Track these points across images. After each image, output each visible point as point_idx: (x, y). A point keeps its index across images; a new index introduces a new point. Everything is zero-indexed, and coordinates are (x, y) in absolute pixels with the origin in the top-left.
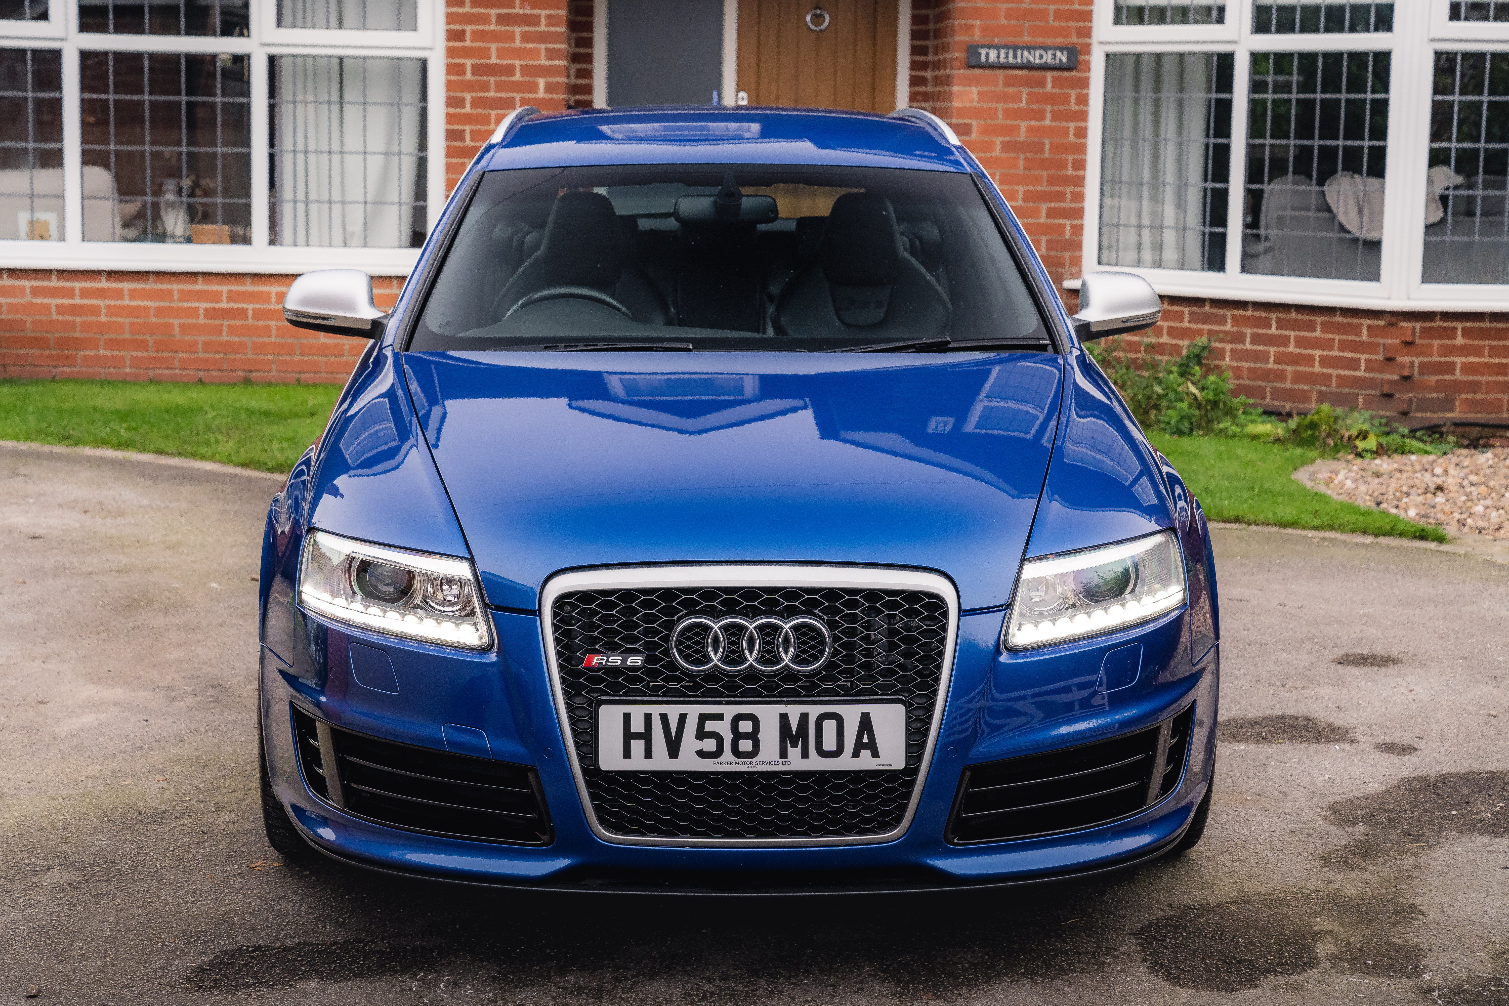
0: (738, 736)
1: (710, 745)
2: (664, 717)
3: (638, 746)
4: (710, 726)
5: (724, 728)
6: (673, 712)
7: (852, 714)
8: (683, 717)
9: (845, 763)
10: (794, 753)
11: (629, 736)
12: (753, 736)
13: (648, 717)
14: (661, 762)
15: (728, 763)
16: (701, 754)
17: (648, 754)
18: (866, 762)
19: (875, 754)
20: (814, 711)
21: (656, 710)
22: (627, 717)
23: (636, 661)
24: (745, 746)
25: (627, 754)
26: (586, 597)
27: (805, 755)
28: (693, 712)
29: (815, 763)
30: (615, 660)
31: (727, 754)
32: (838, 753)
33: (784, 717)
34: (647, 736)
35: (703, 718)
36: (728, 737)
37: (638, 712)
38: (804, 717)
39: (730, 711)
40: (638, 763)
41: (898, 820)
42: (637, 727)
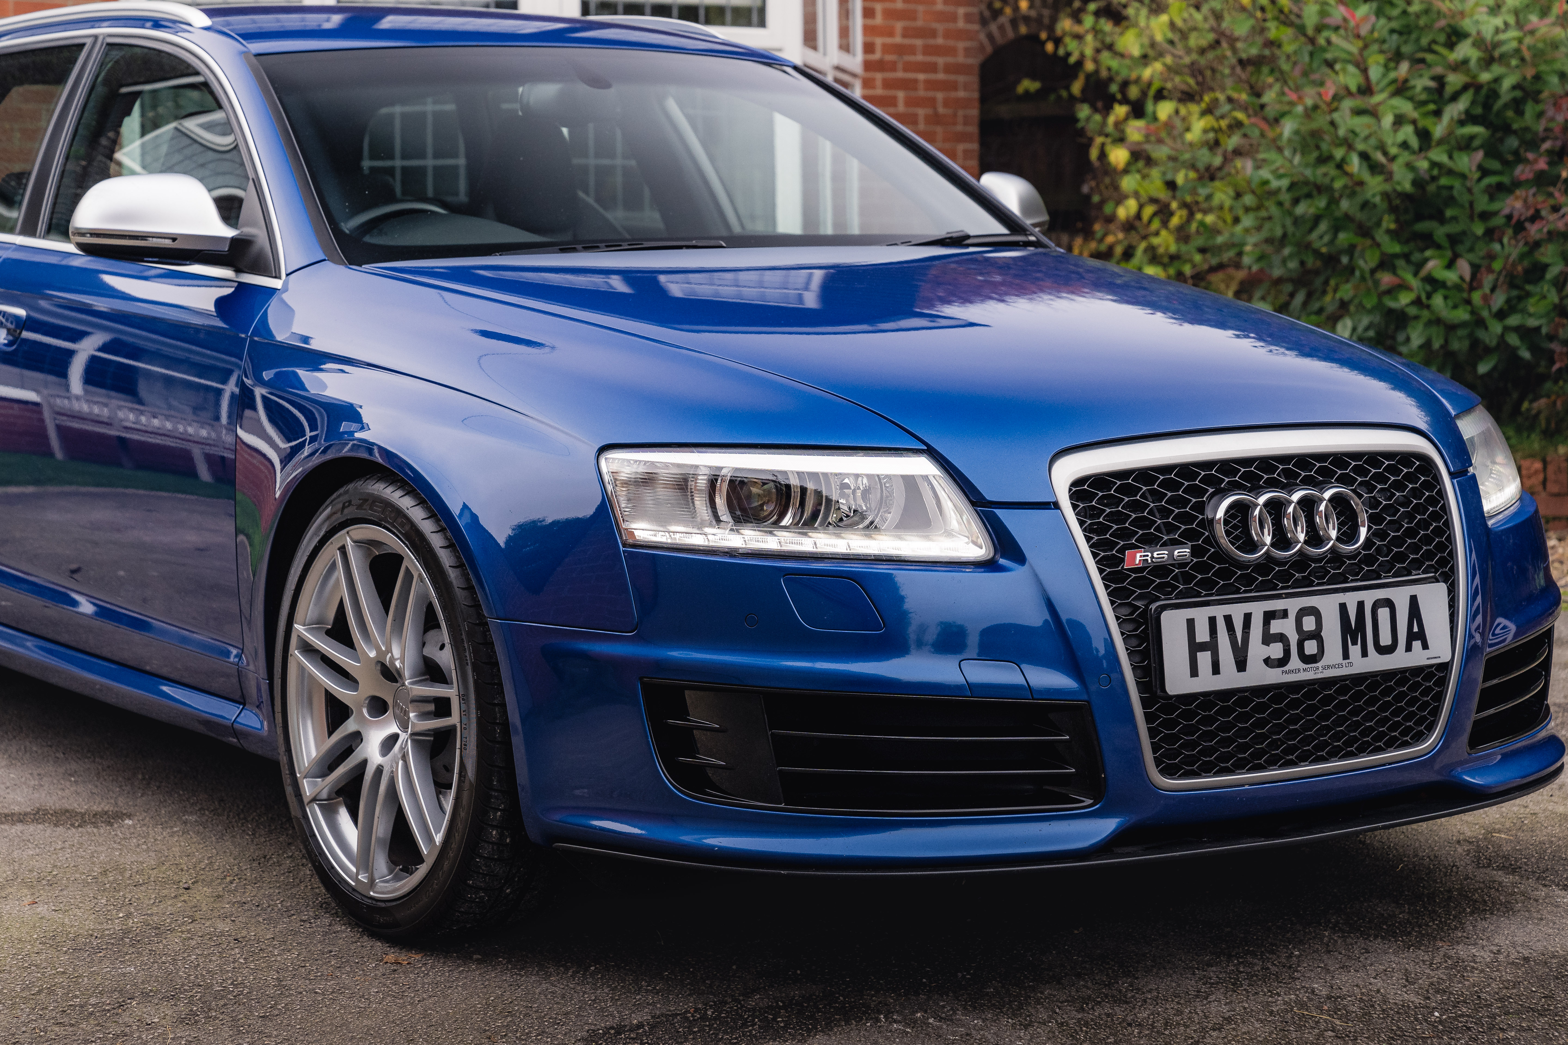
0: (1304, 636)
1: (1276, 651)
2: (1228, 619)
3: (1204, 659)
4: (1276, 626)
5: (1285, 627)
6: (1237, 611)
7: (1401, 596)
8: (1248, 618)
9: (1400, 660)
10: (1355, 650)
11: (1195, 648)
12: (1316, 635)
13: (1212, 621)
14: (1230, 678)
15: (1297, 672)
16: (1273, 663)
17: (1216, 670)
18: (1418, 657)
19: (1425, 646)
20: (1369, 597)
21: (1219, 612)
22: (1191, 623)
23: (1183, 552)
24: (1311, 647)
25: (1194, 672)
26: (1101, 480)
27: (1365, 654)
28: (1257, 609)
29: (1376, 663)
30: (1160, 554)
31: (1295, 661)
32: (1392, 648)
33: (1343, 607)
34: (1212, 646)
35: (1269, 616)
36: (1293, 638)
37: (1201, 615)
38: (1361, 605)
39: (1293, 605)
40: (1206, 682)
41: (1430, 728)
42: (1203, 635)
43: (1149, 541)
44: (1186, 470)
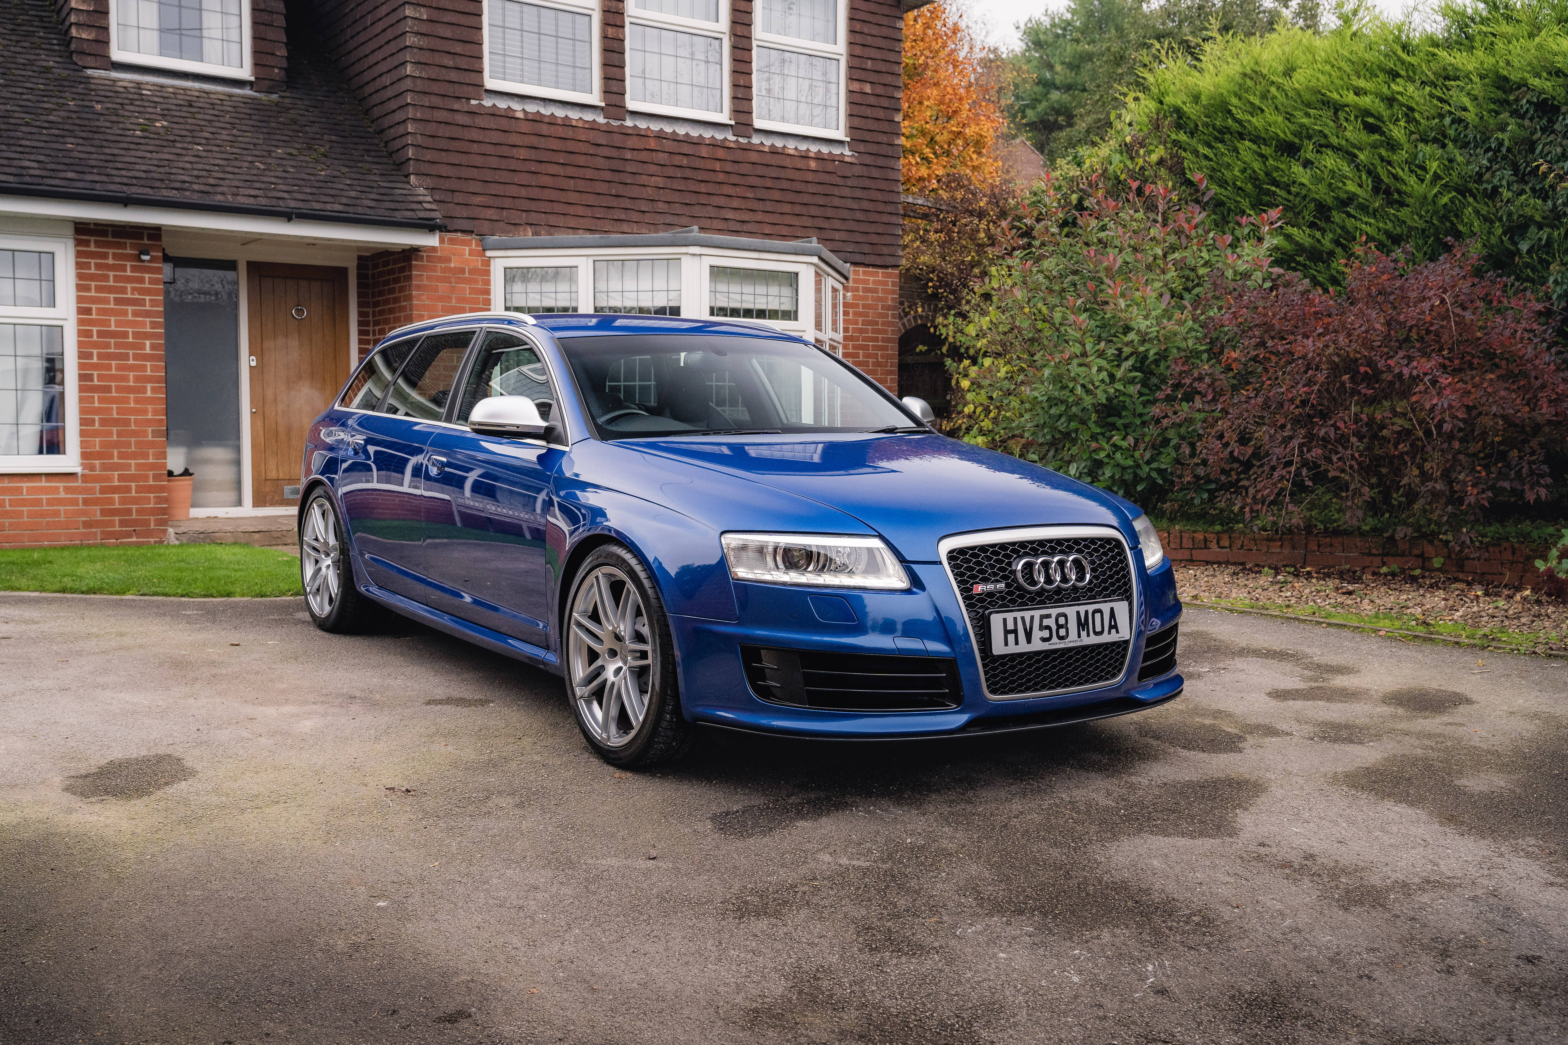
0: (1059, 627)
1: (1046, 633)
2: (1023, 618)
3: (1011, 637)
4: (1046, 622)
5: (1050, 622)
6: (1027, 615)
7: (1106, 608)
8: (1032, 617)
9: (1106, 638)
10: (1084, 634)
11: (1007, 632)
12: (1065, 626)
13: (1015, 619)
14: (1023, 647)
15: (1056, 644)
16: (1044, 640)
17: (1017, 643)
18: (1113, 637)
19: (1117, 632)
20: (1091, 608)
21: (1018, 615)
22: (1005, 620)
23: (1001, 586)
24: (1062, 632)
25: (1006, 644)
26: (962, 551)
27: (1088, 635)
28: (1037, 614)
29: (1094, 640)
30: (990, 587)
31: (1055, 639)
32: (1101, 633)
33: (1078, 613)
34: (1015, 631)
35: (1042, 617)
36: (1054, 628)
37: (1010, 617)
38: (1087, 612)
39: (1054, 612)
40: (1012, 649)
41: (1120, 671)
42: (1010, 626)
43: (985, 580)
44: (1003, 546)
